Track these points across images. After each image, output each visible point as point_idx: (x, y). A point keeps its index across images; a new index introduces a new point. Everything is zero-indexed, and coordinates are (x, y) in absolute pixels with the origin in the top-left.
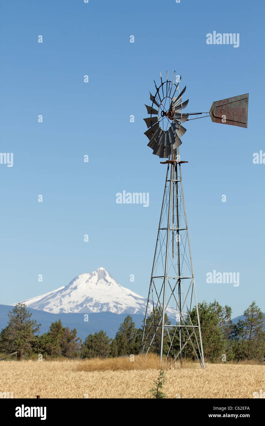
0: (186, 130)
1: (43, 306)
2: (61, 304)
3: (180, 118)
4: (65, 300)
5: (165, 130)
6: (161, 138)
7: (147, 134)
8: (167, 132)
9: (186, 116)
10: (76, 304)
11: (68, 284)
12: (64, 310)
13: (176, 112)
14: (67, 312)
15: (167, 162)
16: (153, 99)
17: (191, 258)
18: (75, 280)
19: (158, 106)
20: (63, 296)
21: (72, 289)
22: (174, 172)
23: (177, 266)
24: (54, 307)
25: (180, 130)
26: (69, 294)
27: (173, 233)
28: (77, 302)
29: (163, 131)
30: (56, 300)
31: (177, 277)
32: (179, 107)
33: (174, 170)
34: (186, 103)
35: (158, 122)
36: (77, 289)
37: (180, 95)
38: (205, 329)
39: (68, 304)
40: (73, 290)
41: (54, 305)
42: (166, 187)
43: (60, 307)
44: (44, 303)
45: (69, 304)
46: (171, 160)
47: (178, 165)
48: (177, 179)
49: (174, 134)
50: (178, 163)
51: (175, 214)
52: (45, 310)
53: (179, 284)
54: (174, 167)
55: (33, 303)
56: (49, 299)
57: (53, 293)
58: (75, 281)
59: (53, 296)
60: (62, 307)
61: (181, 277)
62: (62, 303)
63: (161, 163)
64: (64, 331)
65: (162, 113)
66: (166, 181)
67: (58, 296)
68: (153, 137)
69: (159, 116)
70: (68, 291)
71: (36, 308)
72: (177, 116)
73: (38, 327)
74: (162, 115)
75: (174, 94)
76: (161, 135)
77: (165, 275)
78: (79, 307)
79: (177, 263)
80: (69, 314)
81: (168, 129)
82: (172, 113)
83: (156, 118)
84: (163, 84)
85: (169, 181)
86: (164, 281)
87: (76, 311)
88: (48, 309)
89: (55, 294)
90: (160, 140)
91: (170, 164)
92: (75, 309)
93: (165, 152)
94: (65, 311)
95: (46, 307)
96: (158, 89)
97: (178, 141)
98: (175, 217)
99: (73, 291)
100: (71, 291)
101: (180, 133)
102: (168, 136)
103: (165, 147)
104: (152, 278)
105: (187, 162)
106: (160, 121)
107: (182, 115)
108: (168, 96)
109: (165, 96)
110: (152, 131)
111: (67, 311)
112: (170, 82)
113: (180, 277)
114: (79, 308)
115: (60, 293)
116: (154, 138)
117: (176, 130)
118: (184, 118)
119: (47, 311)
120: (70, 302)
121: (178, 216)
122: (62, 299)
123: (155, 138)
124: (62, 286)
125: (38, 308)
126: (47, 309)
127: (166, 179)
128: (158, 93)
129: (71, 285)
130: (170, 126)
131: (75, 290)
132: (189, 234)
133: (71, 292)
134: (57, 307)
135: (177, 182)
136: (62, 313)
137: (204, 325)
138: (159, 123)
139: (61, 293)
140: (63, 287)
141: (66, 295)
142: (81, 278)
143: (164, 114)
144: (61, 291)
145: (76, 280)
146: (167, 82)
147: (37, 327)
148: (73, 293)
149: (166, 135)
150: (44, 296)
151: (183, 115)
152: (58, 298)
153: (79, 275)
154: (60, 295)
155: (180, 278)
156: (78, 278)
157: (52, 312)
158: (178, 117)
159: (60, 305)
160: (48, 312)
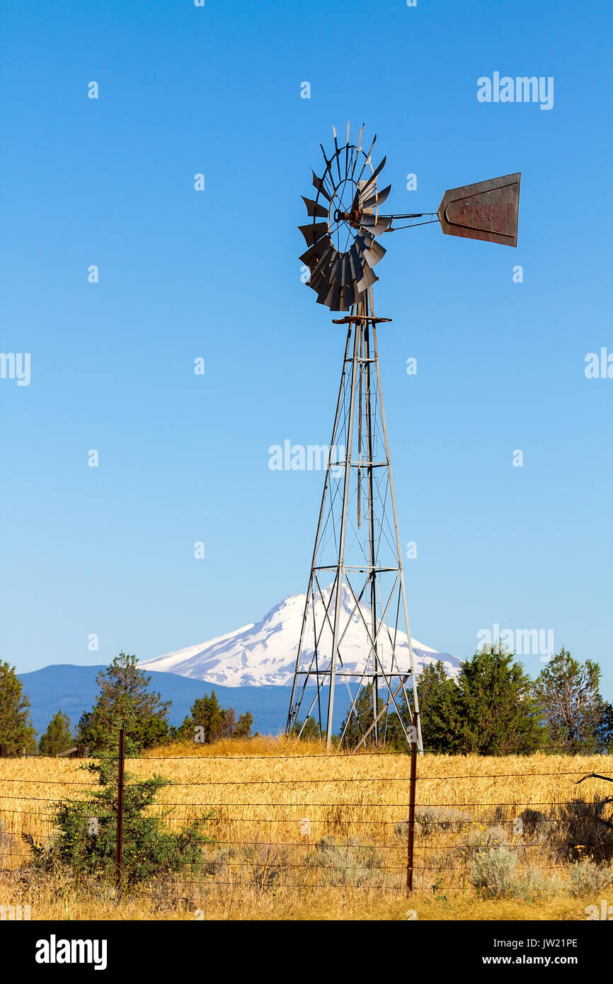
0: (385, 251)
1: (203, 669)
2: (245, 666)
3: (373, 226)
4: (255, 657)
5: (342, 251)
6: (334, 269)
7: (307, 259)
8: (346, 255)
9: (385, 221)
10: (279, 665)
11: (262, 619)
12: (252, 680)
13: (365, 211)
14: (258, 684)
15: (347, 320)
16: (318, 183)
17: (396, 527)
18: (276, 609)
19: (330, 199)
20: (250, 647)
21: (269, 631)
22: (361, 341)
23: (368, 545)
24: (228, 673)
25: (372, 251)
26: (263, 642)
27: (359, 474)
28: (282, 660)
29: (338, 253)
30: (233, 656)
31: (368, 568)
32: (371, 201)
33: (361, 338)
34: (385, 193)
35: (327, 234)
36: (281, 631)
37: (374, 177)
38: (500, 703)
39: (261, 664)
40: (272, 633)
41: (229, 668)
42: (344, 373)
43: (241, 672)
44: (205, 662)
45: (264, 664)
46: (355, 315)
47: (370, 326)
48: (368, 357)
49: (362, 259)
50: (370, 323)
51: (365, 431)
52: (208, 679)
53: (373, 584)
54: (362, 330)
55: (179, 662)
56: (216, 654)
57: (227, 640)
58: (277, 612)
59: (228, 646)
60: (246, 671)
61: (377, 568)
62: (248, 664)
63: (334, 321)
64: (223, 717)
65: (337, 213)
66: (345, 361)
67: (239, 647)
68: (319, 265)
69: (329, 221)
70: (262, 635)
71: (186, 675)
72: (367, 222)
73: (166, 709)
74: (337, 218)
75: (362, 173)
76: (334, 262)
77: (339, 563)
78: (287, 673)
79: (368, 538)
80: (264, 688)
81: (349, 249)
82: (357, 214)
83: (325, 224)
84: (338, 152)
85: (350, 360)
86: (337, 576)
87: (279, 682)
88: (215, 676)
89: (230, 643)
90: (333, 273)
91: (353, 325)
92: (277, 676)
93: (341, 299)
94: (254, 680)
95: (209, 672)
96: (329, 163)
97: (369, 275)
98: (365, 440)
99: (271, 637)
100: (269, 636)
101: (373, 258)
102: (348, 264)
103: (341, 288)
104: (313, 570)
105: (390, 320)
106: (332, 233)
107: (377, 217)
108: (349, 177)
109: (343, 178)
110: (315, 253)
111: (259, 681)
112: (354, 147)
113: (374, 567)
114: (286, 676)
115: (241, 640)
116: (319, 269)
117: (366, 252)
118: (381, 224)
119: (213, 680)
120: (265, 661)
121: (370, 437)
122: (248, 652)
123: (323, 268)
124: (249, 624)
125: (193, 674)
126: (212, 677)
127: (345, 357)
128: (329, 171)
129: (267, 621)
130: (352, 241)
131: (277, 634)
132: (392, 476)
133: (267, 639)
134: (236, 671)
135: (367, 364)
136: (247, 685)
137: (497, 693)
138: (330, 237)
139: (245, 640)
140: (251, 626)
141: (256, 643)
142: (291, 604)
143: (341, 216)
144: (244, 636)
145: (279, 610)
146: (348, 147)
147: (162, 708)
148: (274, 641)
149: (344, 261)
150: (207, 645)
151: (380, 218)
152: (237, 652)
153: (286, 599)
154: (242, 645)
155: (373, 569)
156: (285, 605)
157: (225, 683)
158: (369, 223)
159: (243, 668)
160: (214, 684)
